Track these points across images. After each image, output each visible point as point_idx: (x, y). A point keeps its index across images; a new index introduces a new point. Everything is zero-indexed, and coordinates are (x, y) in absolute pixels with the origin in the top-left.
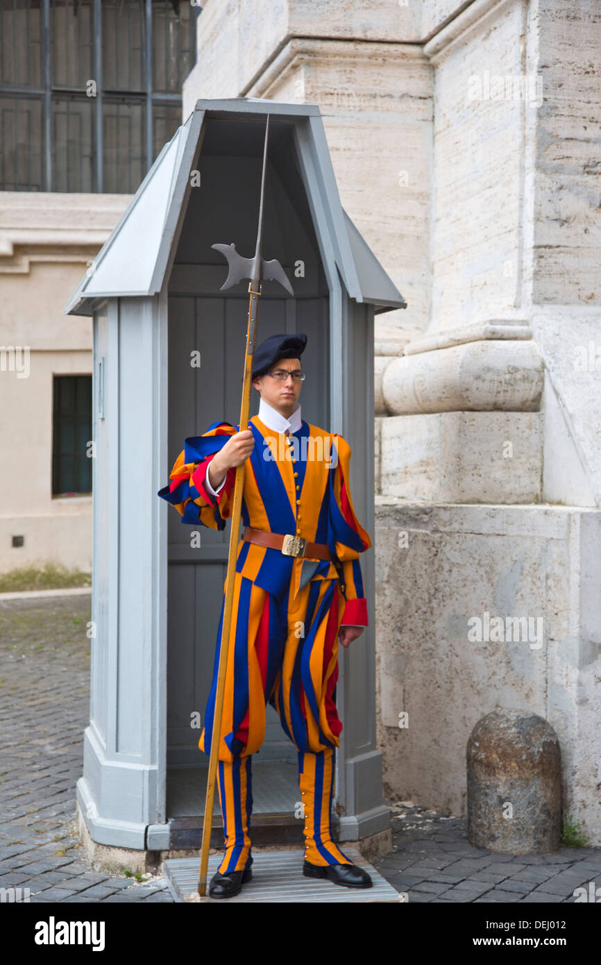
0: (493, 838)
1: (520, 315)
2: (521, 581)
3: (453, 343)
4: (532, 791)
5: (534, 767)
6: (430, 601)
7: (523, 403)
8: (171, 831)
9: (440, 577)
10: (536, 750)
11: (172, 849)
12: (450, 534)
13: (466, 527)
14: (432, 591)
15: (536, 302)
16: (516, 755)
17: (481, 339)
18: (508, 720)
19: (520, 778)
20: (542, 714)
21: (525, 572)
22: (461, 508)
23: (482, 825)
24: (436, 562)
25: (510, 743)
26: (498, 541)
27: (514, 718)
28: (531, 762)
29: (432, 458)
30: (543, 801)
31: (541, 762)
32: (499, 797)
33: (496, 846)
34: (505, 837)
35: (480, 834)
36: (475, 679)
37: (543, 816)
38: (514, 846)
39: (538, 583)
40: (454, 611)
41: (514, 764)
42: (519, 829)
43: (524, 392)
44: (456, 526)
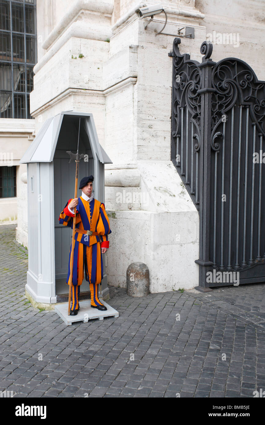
0: (134, 293)
1: (134, 162)
2: (138, 230)
3: (116, 168)
4: (143, 282)
5: (144, 276)
6: (114, 235)
7: (136, 185)
8: (57, 298)
9: (117, 229)
10: (144, 272)
11: (57, 303)
12: (119, 218)
13: (124, 217)
14: (115, 233)
15: (138, 159)
16: (140, 273)
17: (125, 169)
18: (137, 265)
19: (140, 279)
20: (144, 263)
21: (140, 228)
22: (122, 212)
23: (131, 290)
24: (116, 225)
25: (138, 271)
26: (132, 220)
27: (139, 265)
28: (143, 275)
29: (112, 198)
30: (146, 284)
31: (145, 275)
32: (136, 284)
33: (135, 295)
34: (136, 293)
35: (131, 293)
36: (126, 254)
37: (146, 287)
38: (139, 295)
39: (143, 231)
40: (121, 238)
41: (139, 276)
42: (140, 291)
43: (136, 182)
44: (121, 217)
